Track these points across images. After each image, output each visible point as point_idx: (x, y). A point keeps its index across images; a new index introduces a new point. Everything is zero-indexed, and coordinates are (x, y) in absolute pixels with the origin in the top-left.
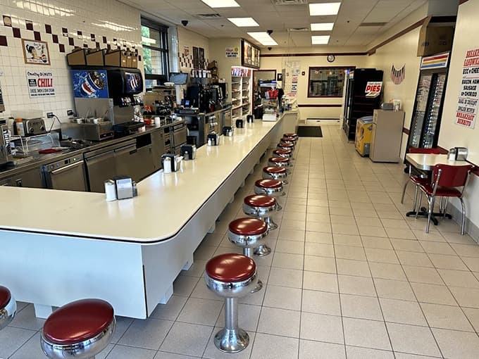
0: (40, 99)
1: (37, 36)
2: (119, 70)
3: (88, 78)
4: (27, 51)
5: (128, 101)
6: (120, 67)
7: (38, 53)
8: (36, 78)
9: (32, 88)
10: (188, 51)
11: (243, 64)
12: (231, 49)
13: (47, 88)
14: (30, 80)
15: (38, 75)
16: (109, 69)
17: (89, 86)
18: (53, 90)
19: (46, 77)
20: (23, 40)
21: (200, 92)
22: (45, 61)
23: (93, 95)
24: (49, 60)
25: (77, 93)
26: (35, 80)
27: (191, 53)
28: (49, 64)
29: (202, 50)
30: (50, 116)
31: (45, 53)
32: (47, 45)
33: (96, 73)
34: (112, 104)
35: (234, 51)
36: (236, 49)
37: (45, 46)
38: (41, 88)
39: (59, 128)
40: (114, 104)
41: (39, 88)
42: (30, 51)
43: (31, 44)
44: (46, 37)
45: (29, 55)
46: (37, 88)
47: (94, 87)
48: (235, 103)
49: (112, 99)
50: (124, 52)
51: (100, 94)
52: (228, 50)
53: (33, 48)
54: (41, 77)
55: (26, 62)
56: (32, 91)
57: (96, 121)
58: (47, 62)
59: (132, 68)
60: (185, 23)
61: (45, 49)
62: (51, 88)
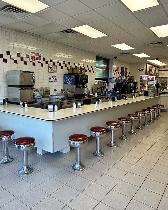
0: (52, 84)
1: (54, 64)
2: (78, 75)
3: (69, 78)
4: (49, 69)
5: (81, 86)
6: (78, 74)
7: (53, 69)
8: (51, 77)
9: (50, 80)
10: (118, 69)
11: (146, 74)
12: (140, 67)
13: (54, 81)
14: (49, 78)
15: (52, 76)
16: (75, 74)
17: (69, 81)
18: (57, 82)
19: (55, 77)
20: (49, 65)
21: (121, 85)
22: (55, 72)
23: (70, 84)
24: (57, 72)
25: (65, 83)
26: (51, 78)
27: (120, 70)
28: (57, 73)
29: (126, 69)
30: (55, 90)
31: (56, 69)
32: (57, 67)
33: (71, 76)
34: (75, 87)
35: (142, 68)
36: (143, 68)
37: (56, 67)
38: (53, 81)
39: (57, 95)
40: (76, 87)
41: (52, 81)
42: (50, 68)
43: (51, 66)
44: (57, 64)
45: (50, 70)
46: (51, 80)
47: (70, 81)
48: (141, 91)
49: (75, 85)
50: (83, 69)
51: (72, 83)
52: (139, 68)
53: (51, 67)
54: (53, 77)
55: (49, 72)
56: (50, 81)
57: (68, 92)
58: (56, 72)
59: (84, 74)
60: (115, 58)
61: (56, 68)
62: (56, 81)
